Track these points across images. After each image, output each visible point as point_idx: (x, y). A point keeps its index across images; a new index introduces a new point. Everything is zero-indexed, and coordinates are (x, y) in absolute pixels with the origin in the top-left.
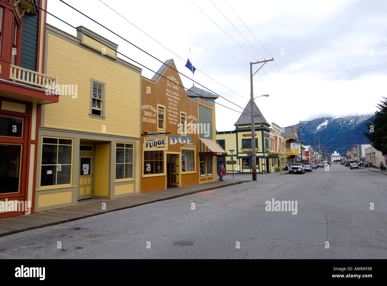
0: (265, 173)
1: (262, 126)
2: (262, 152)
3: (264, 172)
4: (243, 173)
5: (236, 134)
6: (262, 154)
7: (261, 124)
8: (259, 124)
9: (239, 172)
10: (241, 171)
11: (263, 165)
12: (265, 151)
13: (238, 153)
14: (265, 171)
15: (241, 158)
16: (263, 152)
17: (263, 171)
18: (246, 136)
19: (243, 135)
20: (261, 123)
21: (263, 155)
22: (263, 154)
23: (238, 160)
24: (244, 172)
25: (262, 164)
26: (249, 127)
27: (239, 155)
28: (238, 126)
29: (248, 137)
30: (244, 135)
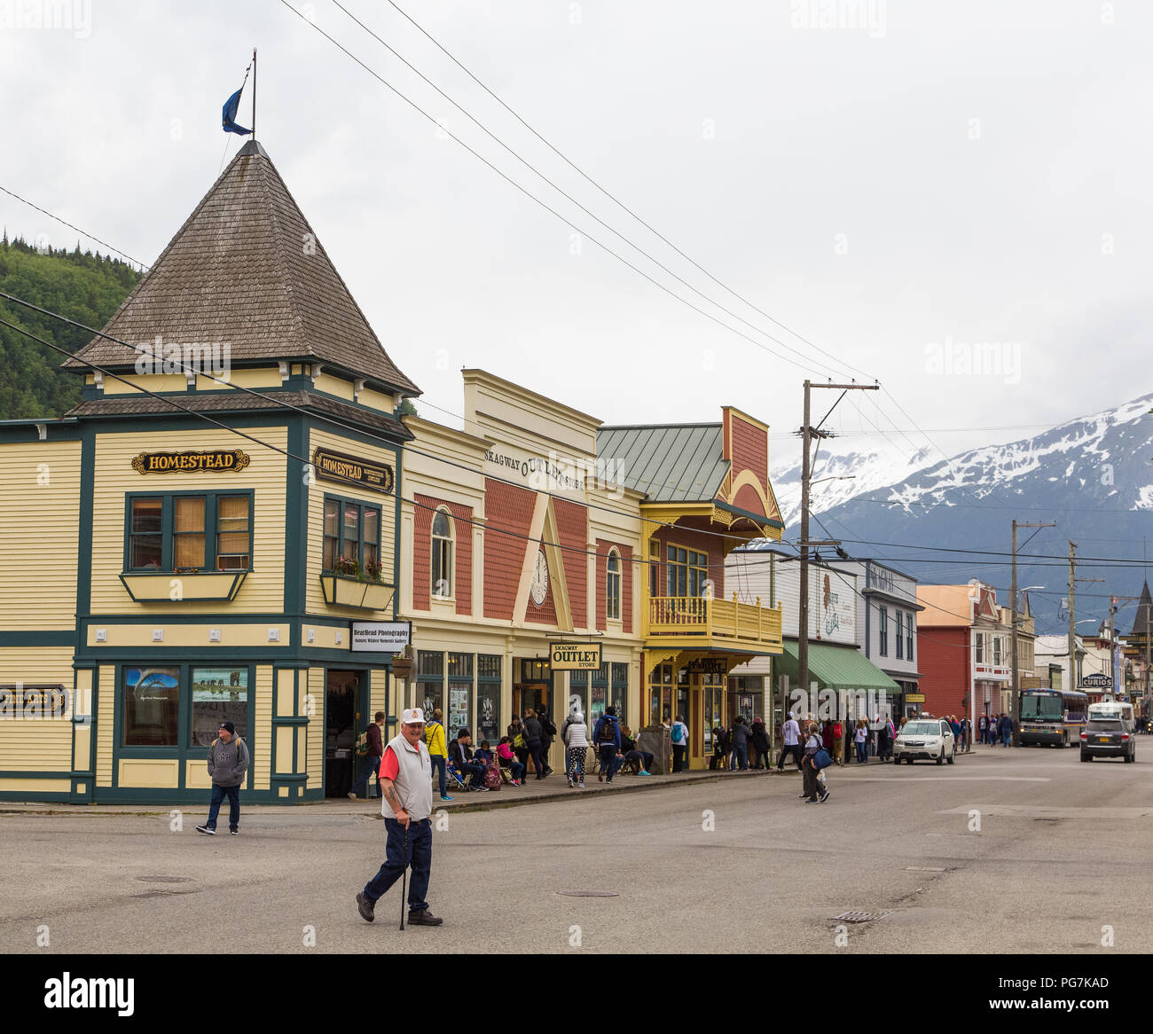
0: (292, 800)
1: (295, 384)
2: (279, 609)
3: (284, 792)
4: (119, 796)
5: (78, 446)
6: (279, 634)
7: (283, 369)
8: (270, 364)
9: (82, 789)
10: (104, 779)
11: (280, 730)
12: (314, 605)
13: (85, 617)
14: (295, 780)
15: (108, 662)
16: (294, 614)
17: (277, 780)
18: (159, 471)
19: (134, 463)
20: (292, 361)
21: (284, 641)
22: (287, 627)
23: (86, 676)
24: (123, 783)
25: (278, 722)
26: (192, 388)
27: (97, 635)
28: (98, 378)
29: (181, 476)
30: (145, 463)
